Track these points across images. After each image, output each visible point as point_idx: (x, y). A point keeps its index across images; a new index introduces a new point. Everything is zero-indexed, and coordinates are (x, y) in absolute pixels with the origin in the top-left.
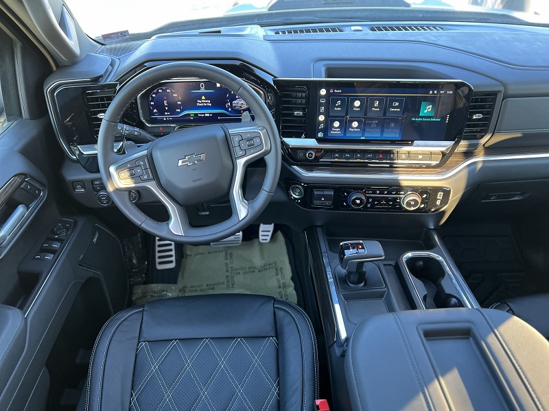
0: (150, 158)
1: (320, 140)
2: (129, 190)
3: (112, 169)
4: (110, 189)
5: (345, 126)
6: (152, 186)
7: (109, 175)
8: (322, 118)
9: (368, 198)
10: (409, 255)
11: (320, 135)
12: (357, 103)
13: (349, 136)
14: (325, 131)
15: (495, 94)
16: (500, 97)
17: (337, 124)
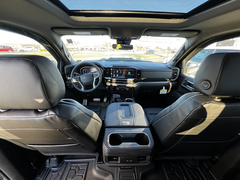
0: (80, 77)
1: (111, 78)
2: (76, 83)
3: (73, 79)
4: (72, 82)
5: (116, 76)
6: (79, 82)
7: (72, 80)
8: (111, 74)
9: (120, 88)
10: (126, 99)
11: (111, 77)
12: (117, 71)
13: (116, 77)
14: (112, 76)
15: (141, 71)
16: (142, 71)
17: (114, 75)
